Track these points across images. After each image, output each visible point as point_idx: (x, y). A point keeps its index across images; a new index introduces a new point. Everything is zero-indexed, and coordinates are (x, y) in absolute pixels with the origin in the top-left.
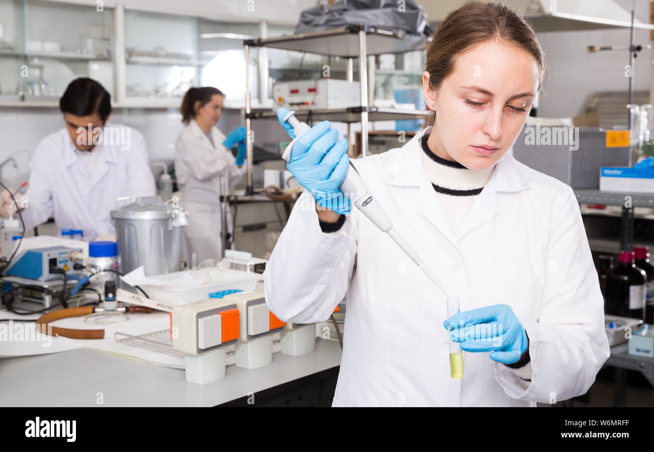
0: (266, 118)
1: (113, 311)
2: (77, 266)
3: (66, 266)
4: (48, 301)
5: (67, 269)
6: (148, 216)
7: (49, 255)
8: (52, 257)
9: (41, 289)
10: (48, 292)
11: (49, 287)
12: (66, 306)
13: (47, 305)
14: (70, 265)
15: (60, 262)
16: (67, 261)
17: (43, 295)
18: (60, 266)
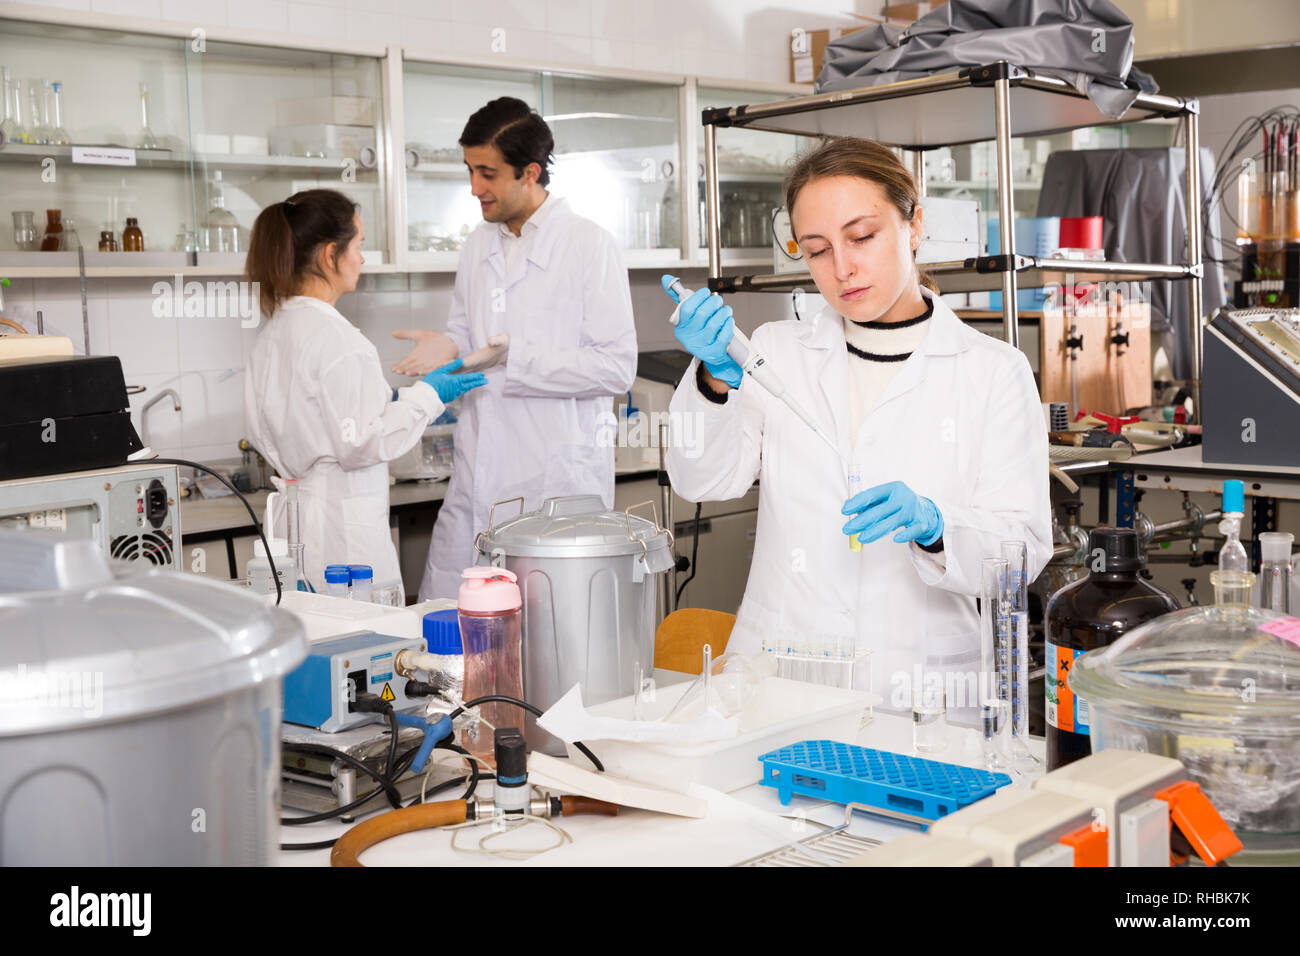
0: (758, 288)
1: (521, 811)
2: (416, 688)
3: (387, 688)
4: (346, 785)
5: (390, 697)
6: (578, 548)
7: (347, 665)
8: (354, 668)
9: (327, 754)
10: (348, 762)
11: (348, 751)
12: (395, 801)
13: (347, 797)
14: (398, 684)
15: (374, 681)
16: (390, 676)
17: (333, 769)
18: (374, 689)
